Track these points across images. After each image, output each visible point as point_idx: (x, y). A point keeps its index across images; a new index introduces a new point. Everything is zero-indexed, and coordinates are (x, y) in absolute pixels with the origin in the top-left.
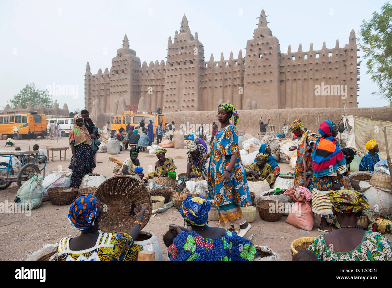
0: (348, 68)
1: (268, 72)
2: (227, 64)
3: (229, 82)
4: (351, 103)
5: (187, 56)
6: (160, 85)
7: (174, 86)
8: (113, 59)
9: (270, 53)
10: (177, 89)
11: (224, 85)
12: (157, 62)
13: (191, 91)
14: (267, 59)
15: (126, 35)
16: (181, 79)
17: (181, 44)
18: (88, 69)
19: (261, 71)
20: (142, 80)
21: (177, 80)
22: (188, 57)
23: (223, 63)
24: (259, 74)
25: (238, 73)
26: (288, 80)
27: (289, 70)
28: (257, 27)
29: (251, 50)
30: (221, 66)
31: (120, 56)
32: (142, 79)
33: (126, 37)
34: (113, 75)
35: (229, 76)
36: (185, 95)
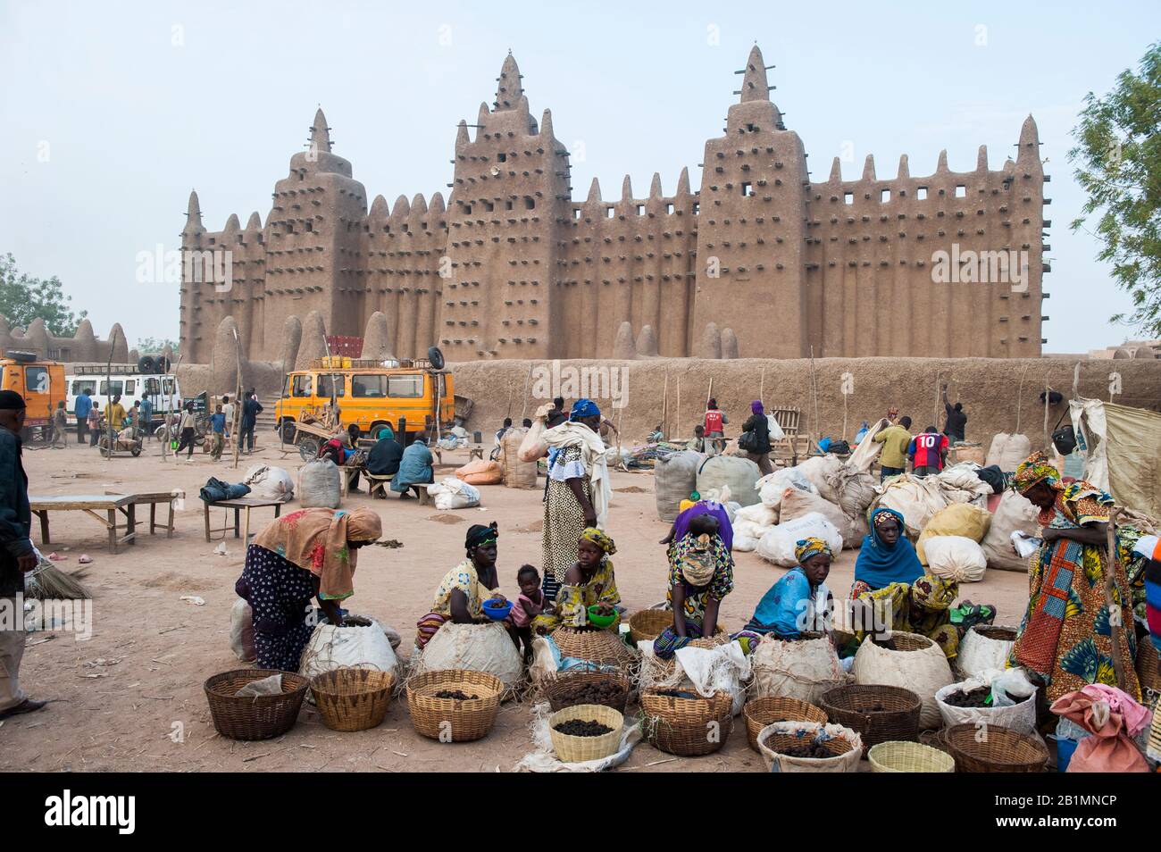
0: (1016, 234)
1: (770, 239)
2: (642, 211)
3: (649, 269)
4: (1023, 340)
5: (518, 183)
6: (427, 273)
7: (475, 276)
8: (279, 184)
9: (778, 183)
10: (483, 285)
11: (632, 276)
12: (420, 198)
13: (528, 295)
14: (768, 200)
15: (320, 110)
16: (496, 254)
17: (498, 146)
18: (194, 213)
19: (748, 237)
20: (371, 255)
21: (483, 259)
22: (520, 186)
23: (628, 208)
24: (743, 245)
25: (676, 239)
26: (832, 265)
27: (834, 236)
28: (737, 100)
29: (719, 171)
30: (622, 218)
31: (302, 178)
32: (372, 250)
33: (320, 116)
34: (278, 235)
35: (649, 248)
36: (509, 304)
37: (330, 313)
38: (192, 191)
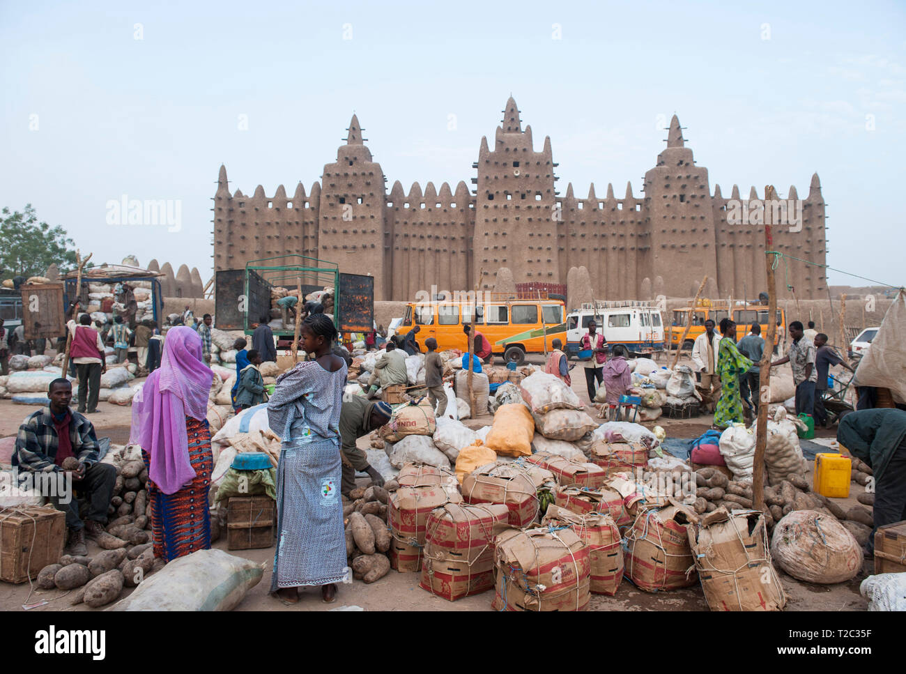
0: (814, 234)
1: (700, 228)
5: (530, 182)
6: (445, 238)
7: (501, 243)
10: (508, 248)
12: (446, 187)
13: (544, 257)
14: (697, 206)
15: (355, 115)
16: (517, 227)
17: (514, 156)
18: (223, 182)
19: (686, 226)
20: (397, 223)
21: (508, 231)
22: (531, 184)
23: (611, 202)
24: (683, 232)
25: (630, 225)
26: (723, 245)
27: (723, 229)
29: (667, 186)
31: (351, 164)
32: (398, 220)
33: (355, 119)
34: (331, 205)
36: (530, 262)
37: (382, 263)
38: (221, 165)
